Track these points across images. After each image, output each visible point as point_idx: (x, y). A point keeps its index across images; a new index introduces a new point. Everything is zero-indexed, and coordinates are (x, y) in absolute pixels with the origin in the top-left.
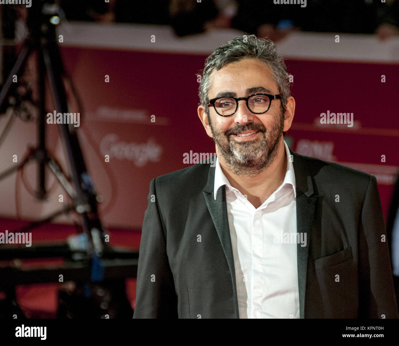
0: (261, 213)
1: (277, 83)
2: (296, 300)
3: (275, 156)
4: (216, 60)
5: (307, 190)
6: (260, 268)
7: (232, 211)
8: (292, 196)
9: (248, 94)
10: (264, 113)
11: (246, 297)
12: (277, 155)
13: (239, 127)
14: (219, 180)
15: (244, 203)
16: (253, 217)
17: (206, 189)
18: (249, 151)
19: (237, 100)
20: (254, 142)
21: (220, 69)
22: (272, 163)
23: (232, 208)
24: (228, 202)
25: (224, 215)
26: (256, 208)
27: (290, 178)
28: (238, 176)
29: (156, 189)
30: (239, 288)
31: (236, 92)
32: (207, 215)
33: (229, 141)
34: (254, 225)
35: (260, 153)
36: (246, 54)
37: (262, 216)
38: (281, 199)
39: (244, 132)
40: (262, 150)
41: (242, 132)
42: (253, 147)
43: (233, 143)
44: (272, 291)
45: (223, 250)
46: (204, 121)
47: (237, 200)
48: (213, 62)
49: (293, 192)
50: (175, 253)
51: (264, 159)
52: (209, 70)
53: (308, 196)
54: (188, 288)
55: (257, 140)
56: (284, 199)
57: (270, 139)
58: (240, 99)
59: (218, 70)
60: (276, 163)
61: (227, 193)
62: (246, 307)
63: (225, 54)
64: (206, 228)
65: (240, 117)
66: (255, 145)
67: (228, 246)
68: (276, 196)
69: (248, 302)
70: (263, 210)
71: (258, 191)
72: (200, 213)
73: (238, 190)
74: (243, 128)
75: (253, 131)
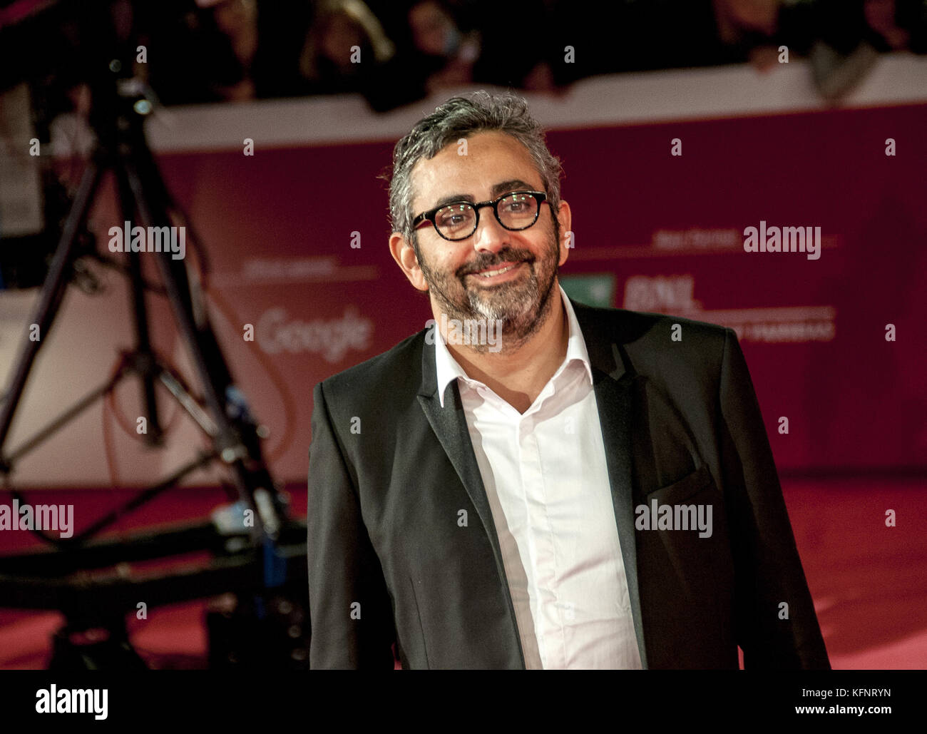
0: (531, 422)
1: (540, 171)
2: (618, 575)
3: (548, 310)
4: (424, 141)
5: (614, 367)
6: (543, 524)
7: (477, 425)
8: (586, 381)
9: (494, 195)
10: (529, 227)
11: (524, 583)
12: (552, 311)
13: (484, 258)
14: (446, 370)
15: (498, 408)
16: (518, 431)
17: (422, 390)
18: (510, 301)
19: (477, 208)
20: (515, 283)
21: (434, 156)
22: (544, 324)
23: (476, 419)
24: (466, 408)
25: (462, 435)
26: (522, 414)
27: (576, 349)
28: (482, 356)
29: (328, 401)
30: (509, 567)
31: (473, 193)
32: (430, 439)
33: (465, 286)
34: (521, 444)
35: (528, 302)
36: (481, 124)
37: (534, 426)
38: (566, 389)
39: (495, 266)
40: (532, 297)
41: (491, 266)
42: (516, 292)
43: (475, 291)
44: (571, 564)
45: (469, 499)
46: (403, 263)
47: (485, 405)
48: (417, 146)
49: (586, 374)
50: (379, 517)
51: (533, 314)
52: (410, 162)
53: (616, 378)
54: (413, 580)
55: (521, 279)
56: (572, 388)
57: (542, 275)
58: (481, 206)
59: (430, 158)
60: (550, 324)
61: (463, 392)
62: (527, 599)
63: (439, 128)
64: (433, 462)
65: (486, 239)
66: (518, 288)
67: (478, 490)
68: (556, 386)
69: (529, 591)
70: (534, 415)
71: (519, 381)
72: (417, 436)
73: (483, 385)
74: (492, 261)
75: (512, 264)
